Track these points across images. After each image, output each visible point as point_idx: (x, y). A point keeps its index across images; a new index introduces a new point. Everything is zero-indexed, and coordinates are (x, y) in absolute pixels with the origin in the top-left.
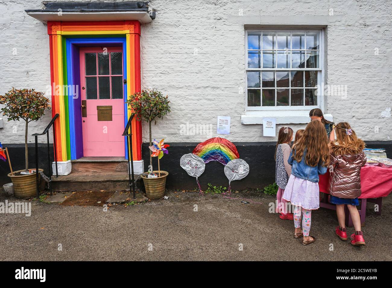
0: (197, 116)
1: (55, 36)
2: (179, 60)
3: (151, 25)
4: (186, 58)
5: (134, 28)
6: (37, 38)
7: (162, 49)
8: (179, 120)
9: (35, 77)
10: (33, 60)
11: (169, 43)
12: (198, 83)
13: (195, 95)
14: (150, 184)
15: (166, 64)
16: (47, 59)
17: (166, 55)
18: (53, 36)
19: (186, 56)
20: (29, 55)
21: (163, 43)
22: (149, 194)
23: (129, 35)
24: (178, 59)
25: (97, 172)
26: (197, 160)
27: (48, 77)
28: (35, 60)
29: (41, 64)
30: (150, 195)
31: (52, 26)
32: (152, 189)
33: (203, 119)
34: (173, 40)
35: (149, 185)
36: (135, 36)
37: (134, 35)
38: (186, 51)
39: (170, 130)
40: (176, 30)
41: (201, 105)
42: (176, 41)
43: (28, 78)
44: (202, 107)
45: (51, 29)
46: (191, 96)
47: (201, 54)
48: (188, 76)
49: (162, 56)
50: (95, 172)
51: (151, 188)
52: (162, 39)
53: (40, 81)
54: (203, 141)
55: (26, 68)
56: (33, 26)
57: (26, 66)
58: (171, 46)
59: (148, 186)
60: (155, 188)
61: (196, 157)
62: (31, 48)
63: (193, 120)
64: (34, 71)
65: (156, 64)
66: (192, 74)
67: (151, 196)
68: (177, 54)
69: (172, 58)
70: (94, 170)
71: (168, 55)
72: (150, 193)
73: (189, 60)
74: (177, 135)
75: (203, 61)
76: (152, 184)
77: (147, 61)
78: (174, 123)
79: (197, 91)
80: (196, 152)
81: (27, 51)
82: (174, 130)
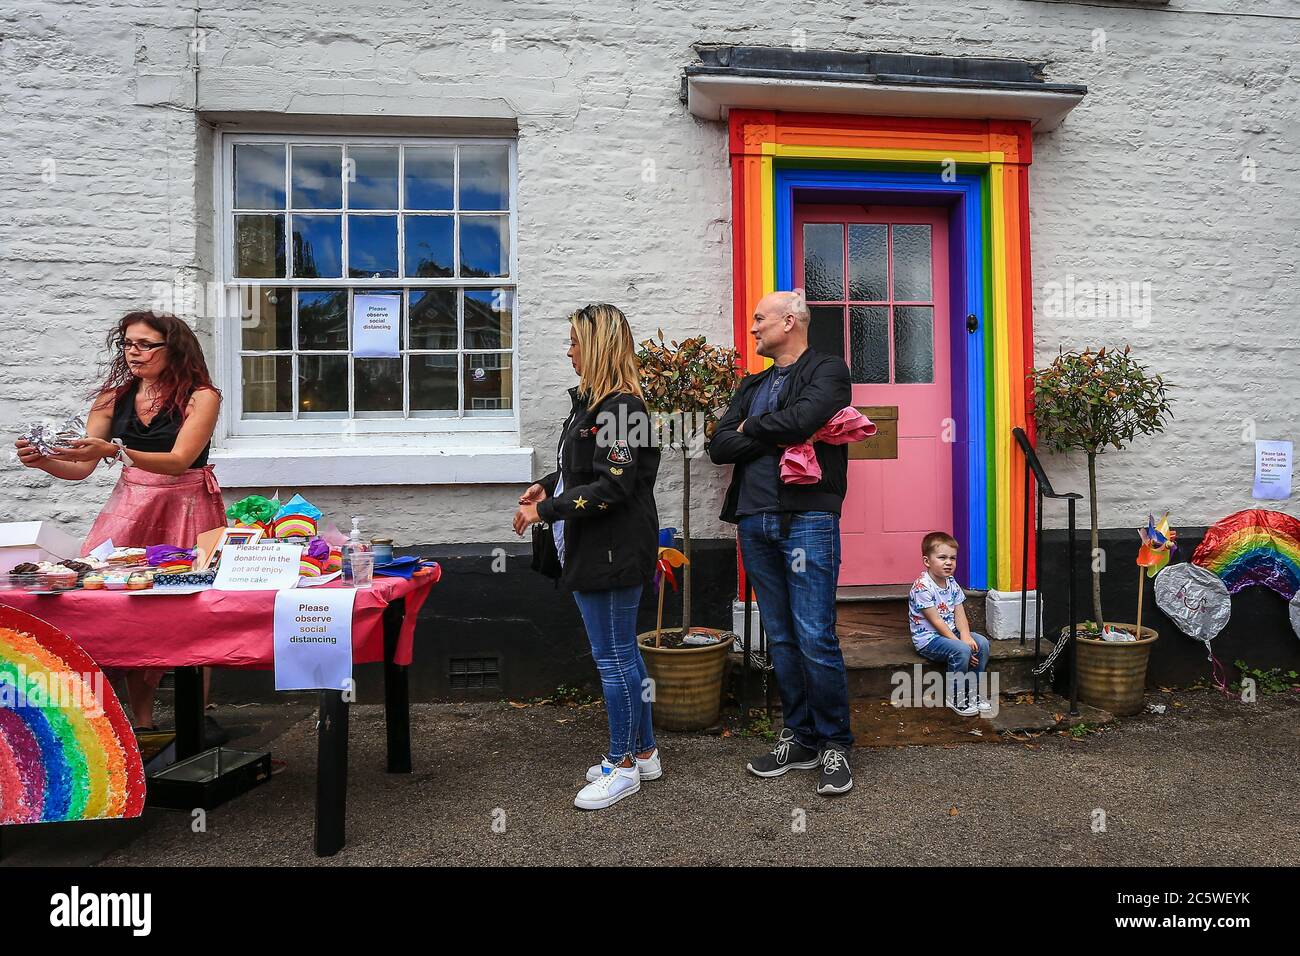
0: (1193, 441)
1: (753, 159)
2: (1140, 257)
3: (1051, 139)
4: (1160, 253)
5: (1019, 146)
6: (669, 164)
7: (1087, 220)
8: (1138, 453)
9: (660, 299)
10: (655, 241)
11: (1110, 202)
12: (1198, 334)
13: (1189, 373)
14: (1118, 662)
15: (1102, 268)
16: (704, 239)
17: (1101, 239)
18: (747, 161)
19: (1159, 244)
20: (638, 225)
21: (1092, 199)
22: (1109, 697)
23: (1001, 167)
24: (1135, 255)
25: (868, 636)
26: (1203, 584)
27: (704, 301)
28: (660, 243)
29: (680, 257)
30: (1113, 701)
31: (746, 127)
32: (1124, 680)
33: (1214, 452)
34: (1121, 193)
35: (1116, 665)
36: (1020, 171)
37: (1016, 170)
38: (1162, 230)
39: (1110, 487)
40: (1129, 159)
41: (1205, 405)
42: (1130, 194)
43: (634, 304)
44: (1211, 412)
45: (743, 136)
46: (1176, 374)
47: (1208, 240)
48: (1167, 309)
49: (1086, 242)
50: (862, 636)
51: (1122, 676)
52: (1087, 187)
53: (675, 316)
54: (1212, 521)
55: (628, 267)
56: (659, 124)
57: (629, 260)
58: (1116, 211)
59: (1113, 669)
60: (1134, 675)
61: (1201, 575)
62: (647, 199)
63: (1182, 453)
64: (657, 279)
65: (1069, 267)
66: (1179, 304)
67: (1117, 704)
68: (1135, 237)
69: (1120, 251)
70: (859, 632)
71: (1104, 239)
72: (1114, 693)
73: (1171, 258)
74: (1132, 502)
75: (1211, 262)
76: (1127, 661)
77: (1042, 258)
78: (1125, 464)
79: (1194, 360)
80: (1203, 558)
81: (632, 209)
82: (1125, 487)
